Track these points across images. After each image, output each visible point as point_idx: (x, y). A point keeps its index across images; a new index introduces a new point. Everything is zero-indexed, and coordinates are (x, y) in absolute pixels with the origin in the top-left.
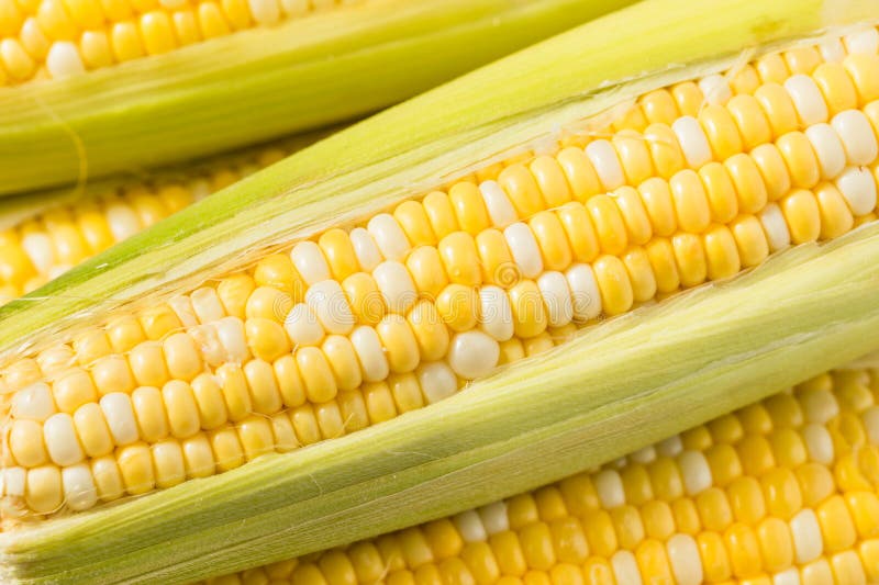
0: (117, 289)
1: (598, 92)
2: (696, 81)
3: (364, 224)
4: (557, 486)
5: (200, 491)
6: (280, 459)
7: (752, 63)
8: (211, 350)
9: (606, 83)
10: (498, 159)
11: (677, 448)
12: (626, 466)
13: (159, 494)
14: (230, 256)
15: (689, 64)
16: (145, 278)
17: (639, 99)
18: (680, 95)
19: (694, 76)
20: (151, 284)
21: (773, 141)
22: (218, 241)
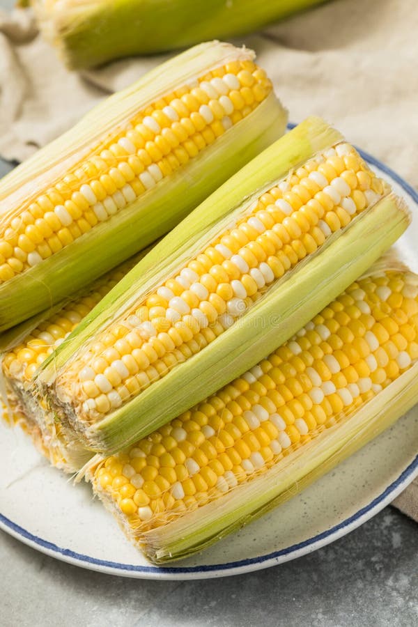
0: (99, 326)
1: (243, 201)
2: (276, 187)
3: (179, 274)
4: (275, 353)
5: (158, 386)
6: (182, 365)
7: (294, 174)
8: (144, 334)
9: (245, 197)
10: (218, 235)
11: (312, 327)
12: (297, 338)
13: (144, 392)
14: (135, 302)
15: (273, 181)
16: (107, 320)
17: (259, 199)
18: (273, 192)
19: (276, 185)
20: (110, 321)
21: (312, 198)
22: (128, 299)
